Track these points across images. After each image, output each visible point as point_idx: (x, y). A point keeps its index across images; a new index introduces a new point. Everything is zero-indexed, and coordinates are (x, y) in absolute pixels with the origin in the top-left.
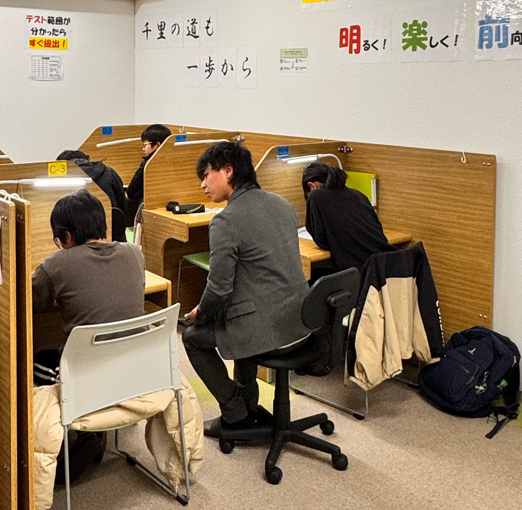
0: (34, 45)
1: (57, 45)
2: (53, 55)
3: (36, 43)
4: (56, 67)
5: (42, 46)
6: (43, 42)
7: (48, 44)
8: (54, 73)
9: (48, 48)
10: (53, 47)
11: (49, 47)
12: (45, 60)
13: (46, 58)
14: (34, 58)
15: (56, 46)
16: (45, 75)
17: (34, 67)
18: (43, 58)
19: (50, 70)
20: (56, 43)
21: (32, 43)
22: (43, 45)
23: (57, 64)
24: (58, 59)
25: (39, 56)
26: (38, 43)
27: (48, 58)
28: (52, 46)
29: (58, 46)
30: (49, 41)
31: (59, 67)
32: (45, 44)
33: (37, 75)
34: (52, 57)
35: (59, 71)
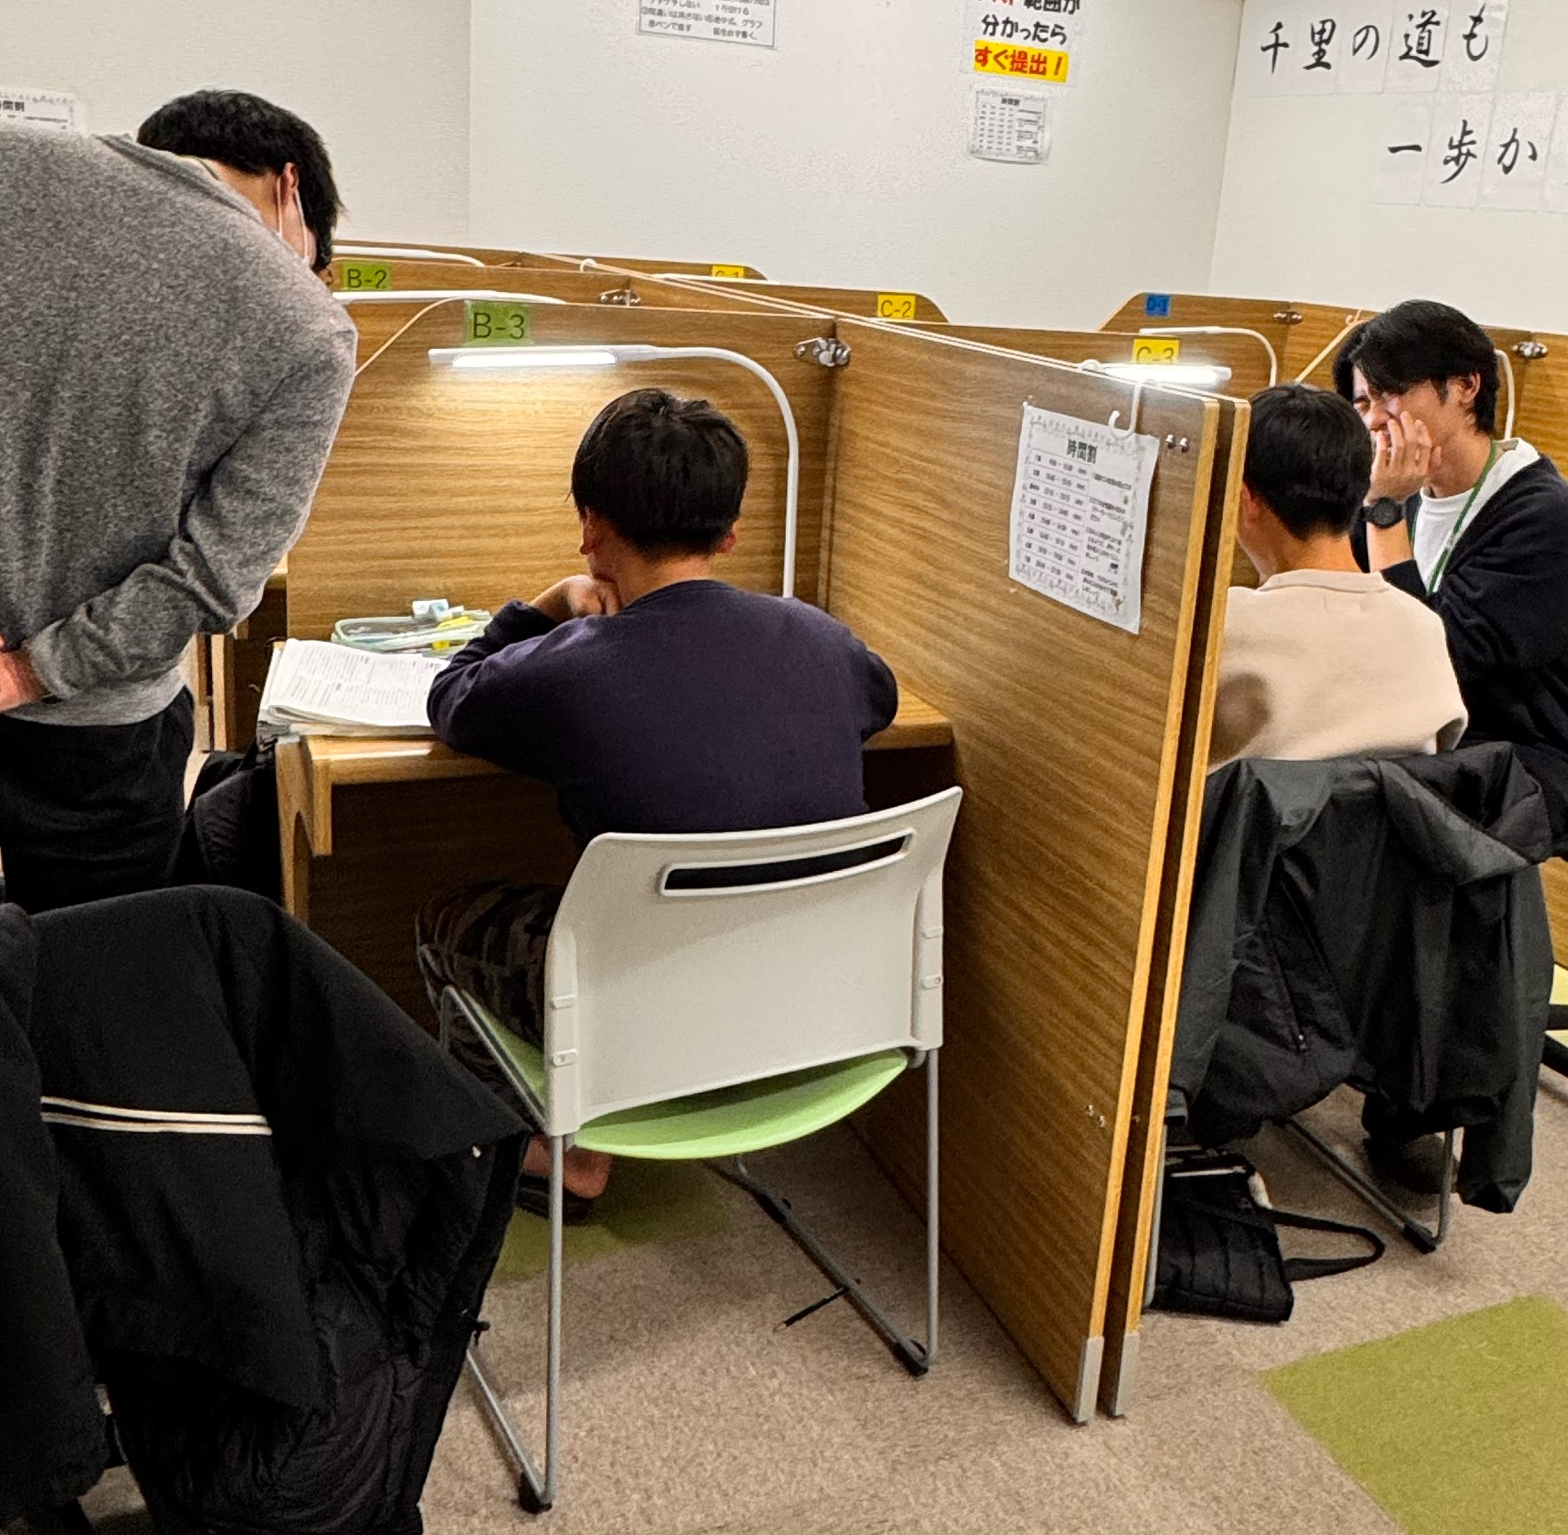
0: (984, 62)
1: (1041, 69)
2: (1029, 93)
3: (990, 57)
4: (1033, 128)
5: (1003, 67)
6: (1007, 57)
7: (1019, 62)
8: (1028, 143)
9: (1018, 73)
10: (1032, 71)
11: (1021, 70)
12: (1007, 106)
13: (1011, 101)
14: (982, 98)
15: (1037, 72)
16: (1004, 147)
17: (980, 121)
18: (1004, 101)
19: (1016, 135)
20: (1038, 62)
21: (981, 58)
22: (1007, 63)
23: (1037, 119)
24: (1038, 107)
25: (995, 94)
26: (996, 57)
27: (1017, 102)
28: (1028, 69)
29: (1044, 72)
30: (1023, 55)
31: (1039, 128)
32: (1012, 63)
33: (985, 144)
34: (1026, 99)
35: (1039, 139)
